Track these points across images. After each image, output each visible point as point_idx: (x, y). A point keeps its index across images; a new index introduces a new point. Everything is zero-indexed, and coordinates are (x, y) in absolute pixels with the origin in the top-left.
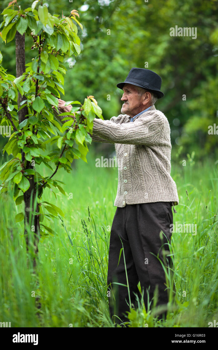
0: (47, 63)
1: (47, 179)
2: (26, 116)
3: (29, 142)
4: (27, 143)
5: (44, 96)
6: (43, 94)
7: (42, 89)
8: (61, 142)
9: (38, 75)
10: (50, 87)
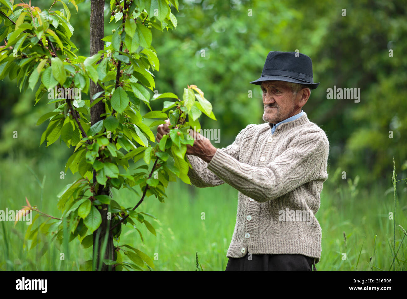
0: (134, 37)
1: (130, 211)
2: (102, 115)
3: (103, 154)
4: (100, 155)
5: (129, 86)
6: (128, 83)
7: (126, 76)
8: (149, 155)
9: (120, 54)
10: (138, 73)
